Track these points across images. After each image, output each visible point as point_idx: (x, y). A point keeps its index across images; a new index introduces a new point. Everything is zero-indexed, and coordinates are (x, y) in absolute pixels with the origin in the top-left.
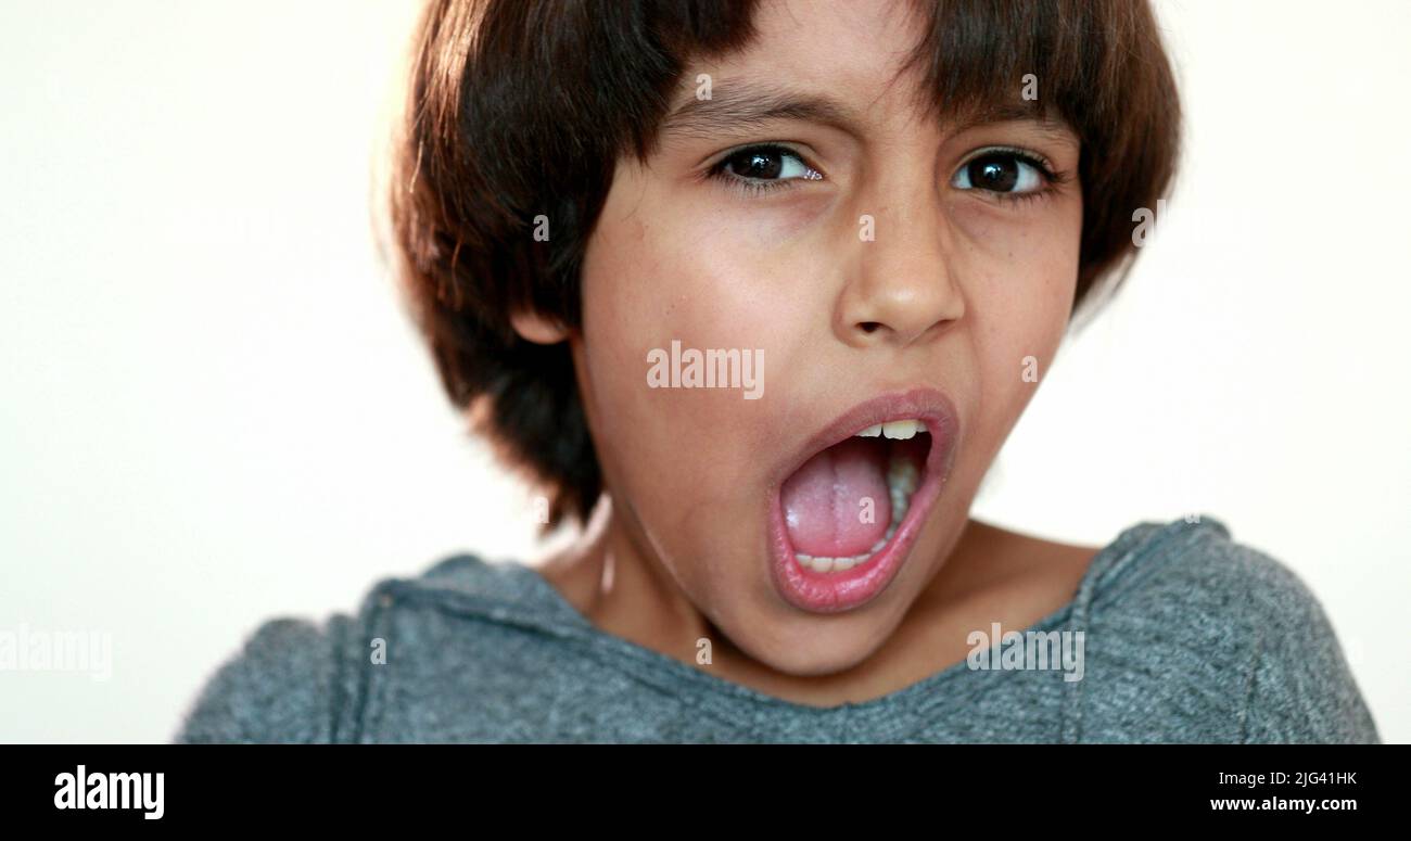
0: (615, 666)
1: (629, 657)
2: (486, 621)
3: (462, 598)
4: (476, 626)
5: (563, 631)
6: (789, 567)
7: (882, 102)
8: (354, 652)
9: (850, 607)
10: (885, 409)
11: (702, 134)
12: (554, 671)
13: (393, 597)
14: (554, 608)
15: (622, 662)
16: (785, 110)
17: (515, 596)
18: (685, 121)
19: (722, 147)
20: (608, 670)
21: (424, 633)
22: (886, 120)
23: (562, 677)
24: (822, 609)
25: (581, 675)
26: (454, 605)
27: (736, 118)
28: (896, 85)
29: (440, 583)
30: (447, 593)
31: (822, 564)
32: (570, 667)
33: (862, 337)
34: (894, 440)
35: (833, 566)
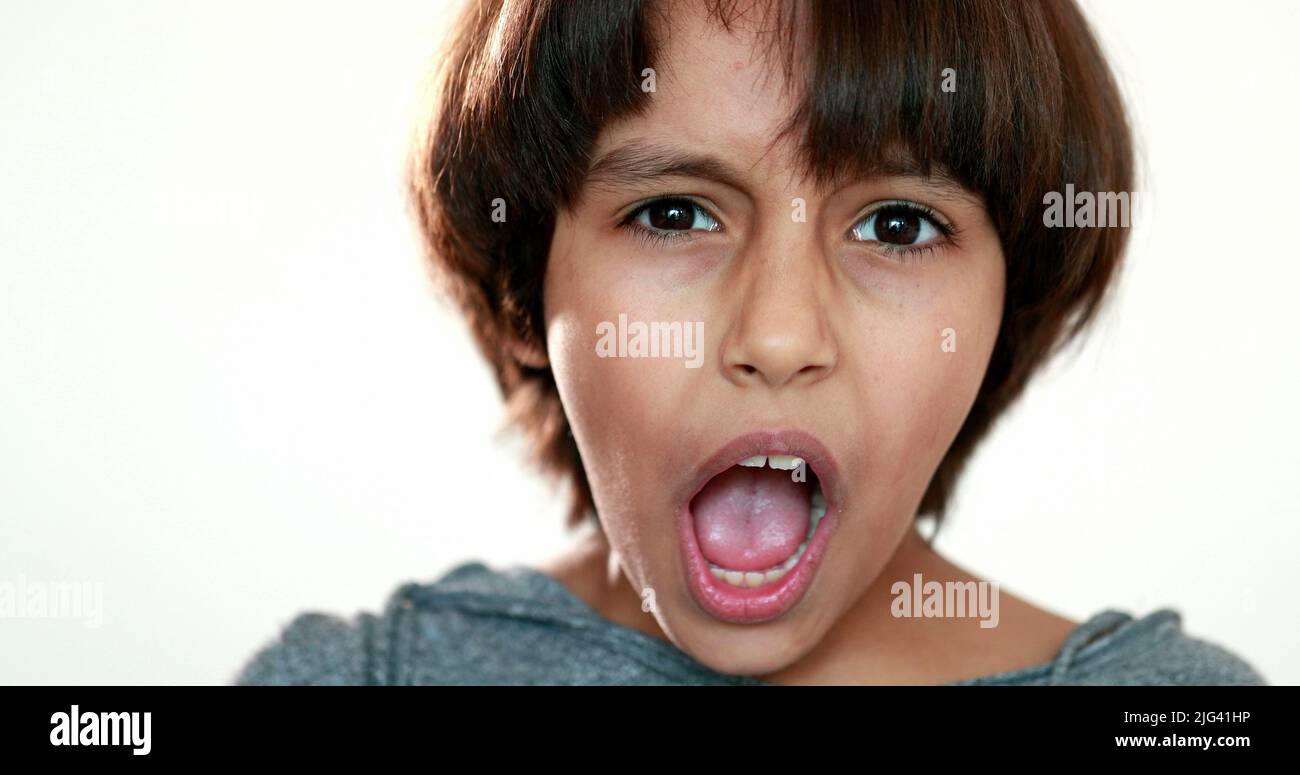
0: (626, 654)
1: (641, 646)
2: (503, 617)
3: (479, 598)
4: (492, 622)
5: (578, 623)
6: (703, 579)
7: (765, 163)
8: (382, 644)
9: (760, 620)
10: (758, 445)
11: (612, 188)
12: (569, 660)
13: (414, 598)
14: (566, 603)
15: (634, 649)
16: (677, 169)
17: (528, 594)
18: (598, 176)
19: (630, 200)
20: (620, 658)
21: (444, 629)
22: (769, 179)
23: (577, 665)
24: (732, 620)
25: (594, 663)
26: (474, 605)
27: (639, 175)
28: (776, 148)
29: (456, 587)
30: (466, 595)
31: (734, 577)
32: (583, 655)
33: (743, 376)
34: (778, 470)
35: (744, 580)
